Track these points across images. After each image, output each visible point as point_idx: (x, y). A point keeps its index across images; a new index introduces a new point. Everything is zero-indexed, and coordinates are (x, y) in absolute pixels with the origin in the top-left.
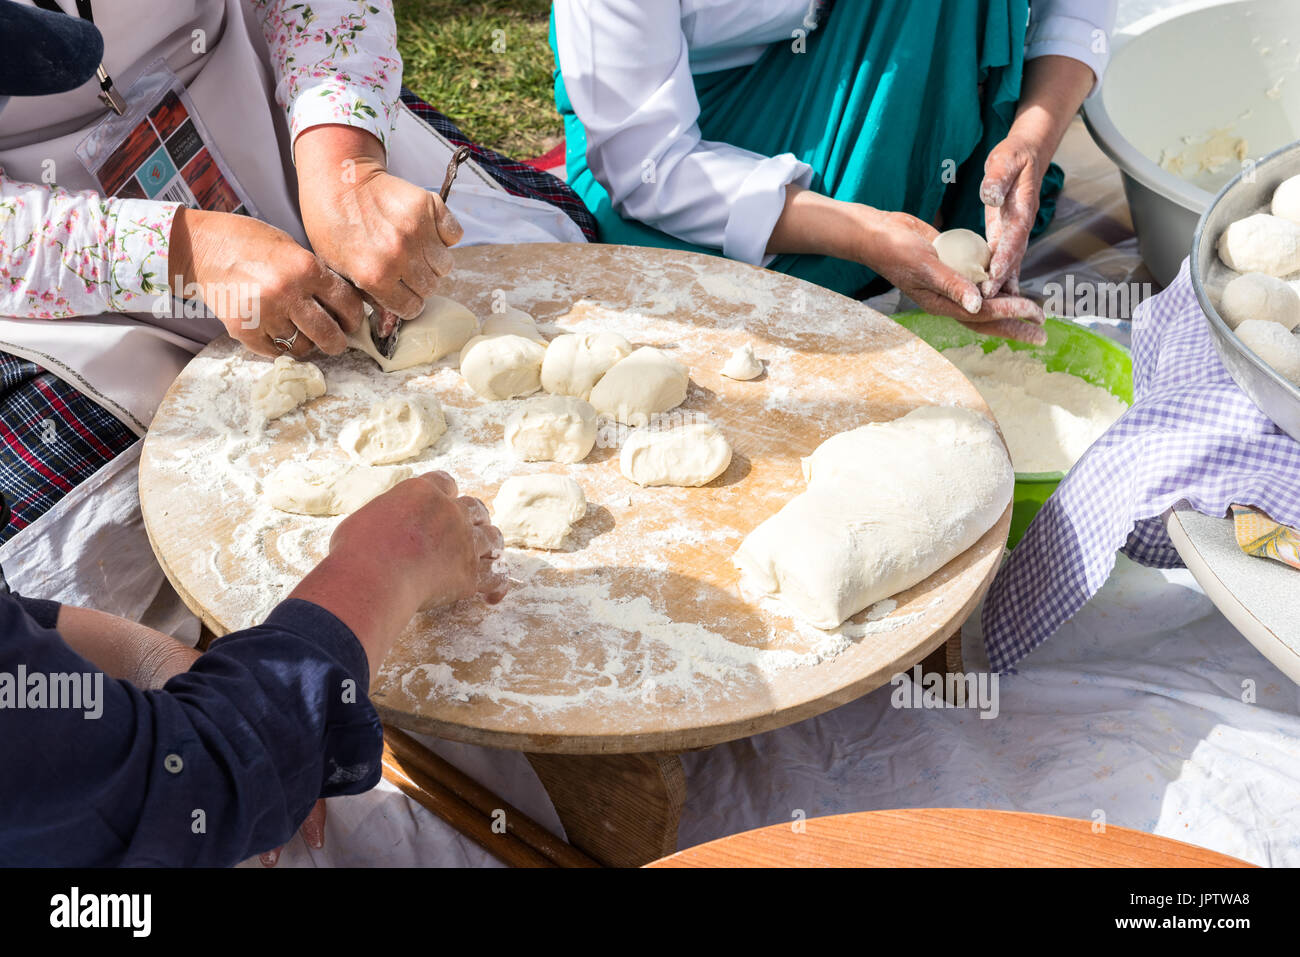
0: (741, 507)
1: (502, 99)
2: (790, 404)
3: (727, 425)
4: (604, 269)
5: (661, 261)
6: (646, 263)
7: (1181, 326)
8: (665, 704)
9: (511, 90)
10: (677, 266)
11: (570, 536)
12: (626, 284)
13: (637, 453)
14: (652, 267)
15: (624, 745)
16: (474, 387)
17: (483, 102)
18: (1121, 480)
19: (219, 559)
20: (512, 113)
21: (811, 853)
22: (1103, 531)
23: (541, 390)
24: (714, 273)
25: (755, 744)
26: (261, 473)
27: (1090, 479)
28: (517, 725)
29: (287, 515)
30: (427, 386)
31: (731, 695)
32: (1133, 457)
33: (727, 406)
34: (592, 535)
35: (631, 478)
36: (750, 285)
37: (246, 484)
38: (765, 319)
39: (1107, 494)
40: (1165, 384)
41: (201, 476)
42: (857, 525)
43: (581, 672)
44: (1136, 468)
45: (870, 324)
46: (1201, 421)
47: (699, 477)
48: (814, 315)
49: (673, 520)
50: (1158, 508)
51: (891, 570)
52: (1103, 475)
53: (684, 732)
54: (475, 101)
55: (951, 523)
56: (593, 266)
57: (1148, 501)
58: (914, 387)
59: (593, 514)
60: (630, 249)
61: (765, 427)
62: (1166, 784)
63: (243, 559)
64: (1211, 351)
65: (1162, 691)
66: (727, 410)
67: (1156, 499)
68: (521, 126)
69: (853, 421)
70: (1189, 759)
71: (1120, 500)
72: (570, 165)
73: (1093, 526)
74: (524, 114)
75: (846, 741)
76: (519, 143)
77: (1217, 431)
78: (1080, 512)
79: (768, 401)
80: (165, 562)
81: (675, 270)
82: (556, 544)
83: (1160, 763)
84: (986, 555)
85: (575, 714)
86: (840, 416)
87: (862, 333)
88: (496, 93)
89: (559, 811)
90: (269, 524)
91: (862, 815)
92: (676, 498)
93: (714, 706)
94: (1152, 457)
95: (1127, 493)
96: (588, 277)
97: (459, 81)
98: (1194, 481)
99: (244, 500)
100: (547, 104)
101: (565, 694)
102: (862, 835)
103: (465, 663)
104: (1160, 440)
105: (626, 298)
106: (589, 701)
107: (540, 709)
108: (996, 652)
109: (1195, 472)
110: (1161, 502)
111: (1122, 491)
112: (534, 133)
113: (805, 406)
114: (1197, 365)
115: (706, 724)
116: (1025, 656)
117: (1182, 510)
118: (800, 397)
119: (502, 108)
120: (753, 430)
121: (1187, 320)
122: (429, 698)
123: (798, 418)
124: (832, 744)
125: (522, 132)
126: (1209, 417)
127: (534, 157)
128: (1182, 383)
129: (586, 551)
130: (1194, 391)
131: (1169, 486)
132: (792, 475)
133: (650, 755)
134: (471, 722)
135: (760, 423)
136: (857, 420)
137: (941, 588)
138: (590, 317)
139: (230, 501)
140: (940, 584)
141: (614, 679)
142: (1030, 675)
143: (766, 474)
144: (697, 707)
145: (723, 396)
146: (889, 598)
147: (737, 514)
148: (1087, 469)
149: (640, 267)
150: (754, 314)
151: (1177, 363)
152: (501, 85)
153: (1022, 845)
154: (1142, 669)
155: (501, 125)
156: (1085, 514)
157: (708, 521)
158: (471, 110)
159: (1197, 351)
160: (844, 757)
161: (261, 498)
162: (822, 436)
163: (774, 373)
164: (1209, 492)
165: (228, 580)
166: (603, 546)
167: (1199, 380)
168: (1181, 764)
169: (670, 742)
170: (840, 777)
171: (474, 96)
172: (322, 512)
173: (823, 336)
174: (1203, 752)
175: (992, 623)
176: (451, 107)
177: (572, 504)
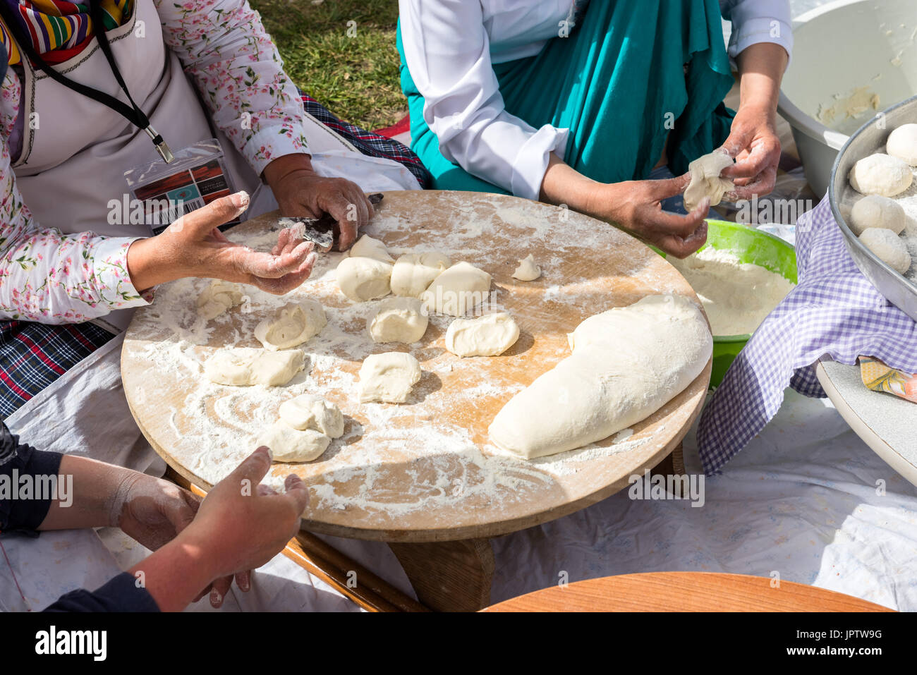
0: (527, 369)
1: (367, 86)
2: (560, 297)
3: (517, 312)
4: (433, 207)
5: (471, 201)
6: (461, 202)
7: (825, 233)
8: (477, 507)
9: (372, 80)
10: (483, 203)
11: (412, 394)
12: (448, 218)
13: (456, 335)
14: (466, 205)
15: (450, 535)
16: (345, 293)
17: (353, 89)
18: (785, 341)
19: (176, 418)
20: (374, 95)
21: (575, 606)
22: (775, 376)
23: (391, 293)
24: (508, 208)
25: (544, 529)
26: (203, 358)
27: (765, 341)
28: (378, 524)
29: (221, 387)
30: (313, 294)
31: (521, 498)
32: (792, 325)
33: (517, 299)
34: (427, 392)
35: (453, 352)
36: (533, 215)
37: (193, 366)
38: (543, 238)
39: (777, 351)
40: (814, 273)
41: (161, 362)
42: (606, 378)
43: (420, 487)
44: (795, 332)
45: (614, 238)
46: (839, 299)
47: (498, 348)
48: (576, 233)
49: (481, 379)
50: (809, 361)
51: (629, 409)
52: (773, 338)
53: (490, 525)
54: (347, 88)
55: (669, 374)
56: (425, 205)
57: (802, 355)
58: (645, 281)
59: (427, 378)
60: (451, 193)
61: (543, 313)
62: (824, 547)
63: (192, 418)
64: (845, 250)
65: (821, 483)
66: (517, 303)
67: (808, 354)
68: (379, 105)
69: (603, 307)
70: (840, 529)
71: (785, 355)
72: (412, 132)
73: (768, 373)
74: (382, 96)
75: (606, 525)
76: (378, 117)
77: (849, 306)
78: (759, 363)
79: (545, 295)
80: (140, 421)
81: (481, 206)
82: (402, 399)
83: (820, 532)
84: (694, 395)
85: (416, 515)
86: (594, 303)
87: (609, 245)
88: (362, 82)
89: (411, 580)
90: (209, 393)
91: (609, 578)
92: (483, 365)
93: (510, 507)
94: (805, 325)
95: (789, 350)
96: (422, 214)
97: (335, 75)
98: (834, 340)
99: (192, 377)
100: (396, 88)
101: (409, 502)
102: (609, 593)
103: (342, 483)
104: (810, 313)
105: (448, 227)
106: (426, 506)
107: (393, 513)
108: (707, 460)
109: (834, 334)
110: (811, 356)
111: (787, 348)
112: (389, 109)
113: (571, 298)
114: (836, 259)
115: (505, 519)
116: (726, 462)
117: (825, 361)
118: (566, 291)
119: (366, 93)
120: (535, 316)
121: (829, 229)
122: (318, 508)
123: (566, 306)
124: (596, 528)
125: (380, 108)
126: (844, 295)
127: (389, 126)
128: (826, 272)
129: (423, 403)
130: (833, 278)
131: (816, 344)
132: (561, 346)
133: (469, 541)
134: (346, 523)
135: (540, 311)
136: (605, 305)
137: (663, 420)
138: (424, 242)
139: (183, 378)
140: (663, 417)
141: (442, 490)
142: (731, 475)
143: (545, 346)
144: (499, 508)
145: (514, 293)
146: (628, 428)
147: (525, 374)
148: (762, 334)
149: (457, 205)
150: (535, 235)
151: (822, 259)
152: (365, 76)
153: (717, 595)
154: (807, 468)
155: (366, 104)
156: (762, 365)
157: (505, 380)
158: (344, 95)
159: (835, 250)
160: (605, 536)
161: (203, 375)
162: (582, 318)
163: (549, 276)
164: (844, 347)
165: (182, 432)
166: (434, 399)
167: (837, 270)
168: (835, 532)
169: (481, 532)
170: (602, 549)
171: (347, 85)
172: (244, 384)
173: (581, 248)
174: (849, 524)
175: (704, 440)
176: (331, 94)
177: (412, 373)
